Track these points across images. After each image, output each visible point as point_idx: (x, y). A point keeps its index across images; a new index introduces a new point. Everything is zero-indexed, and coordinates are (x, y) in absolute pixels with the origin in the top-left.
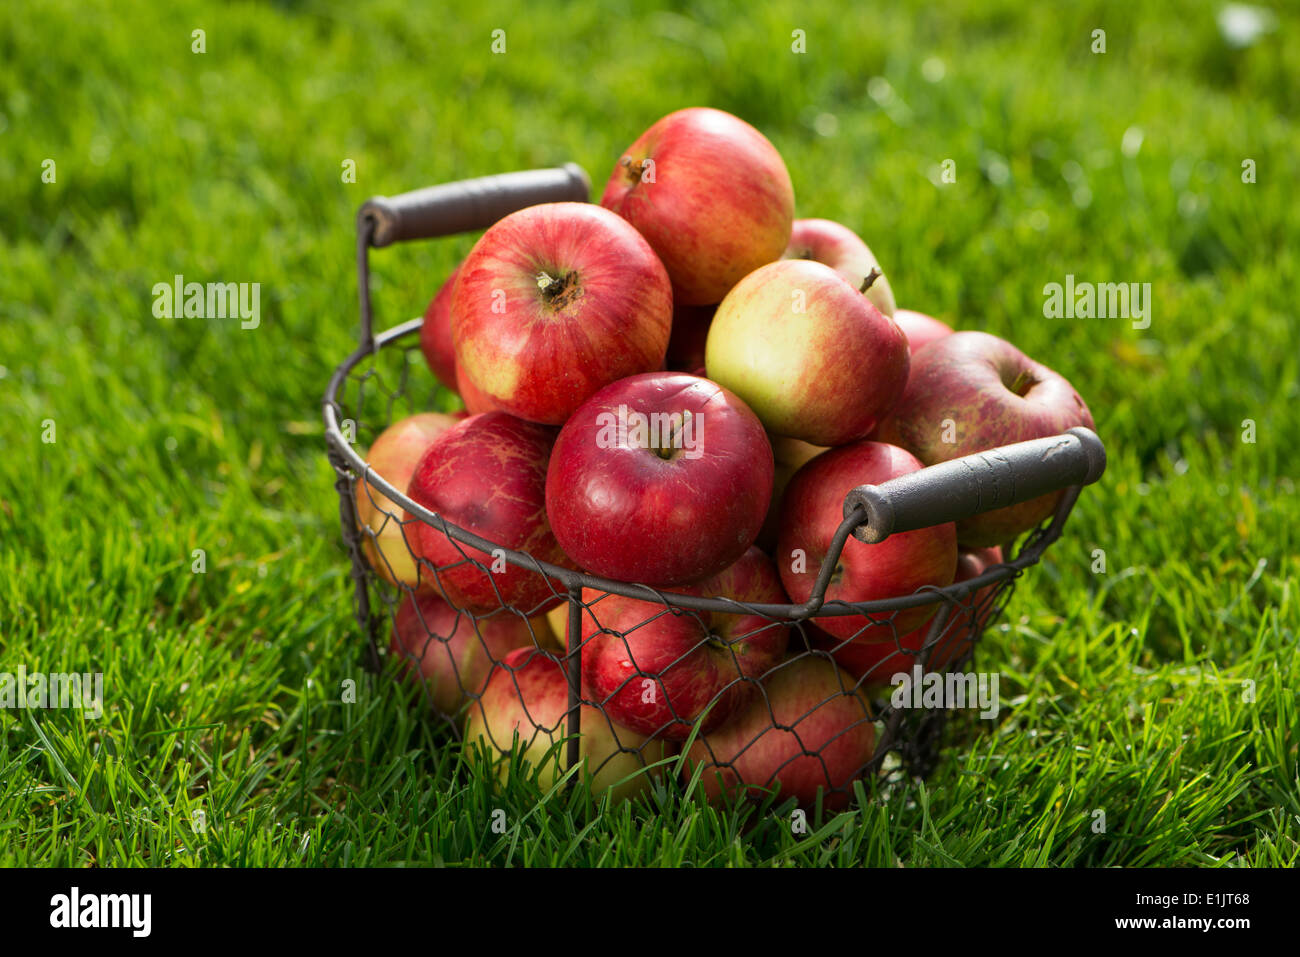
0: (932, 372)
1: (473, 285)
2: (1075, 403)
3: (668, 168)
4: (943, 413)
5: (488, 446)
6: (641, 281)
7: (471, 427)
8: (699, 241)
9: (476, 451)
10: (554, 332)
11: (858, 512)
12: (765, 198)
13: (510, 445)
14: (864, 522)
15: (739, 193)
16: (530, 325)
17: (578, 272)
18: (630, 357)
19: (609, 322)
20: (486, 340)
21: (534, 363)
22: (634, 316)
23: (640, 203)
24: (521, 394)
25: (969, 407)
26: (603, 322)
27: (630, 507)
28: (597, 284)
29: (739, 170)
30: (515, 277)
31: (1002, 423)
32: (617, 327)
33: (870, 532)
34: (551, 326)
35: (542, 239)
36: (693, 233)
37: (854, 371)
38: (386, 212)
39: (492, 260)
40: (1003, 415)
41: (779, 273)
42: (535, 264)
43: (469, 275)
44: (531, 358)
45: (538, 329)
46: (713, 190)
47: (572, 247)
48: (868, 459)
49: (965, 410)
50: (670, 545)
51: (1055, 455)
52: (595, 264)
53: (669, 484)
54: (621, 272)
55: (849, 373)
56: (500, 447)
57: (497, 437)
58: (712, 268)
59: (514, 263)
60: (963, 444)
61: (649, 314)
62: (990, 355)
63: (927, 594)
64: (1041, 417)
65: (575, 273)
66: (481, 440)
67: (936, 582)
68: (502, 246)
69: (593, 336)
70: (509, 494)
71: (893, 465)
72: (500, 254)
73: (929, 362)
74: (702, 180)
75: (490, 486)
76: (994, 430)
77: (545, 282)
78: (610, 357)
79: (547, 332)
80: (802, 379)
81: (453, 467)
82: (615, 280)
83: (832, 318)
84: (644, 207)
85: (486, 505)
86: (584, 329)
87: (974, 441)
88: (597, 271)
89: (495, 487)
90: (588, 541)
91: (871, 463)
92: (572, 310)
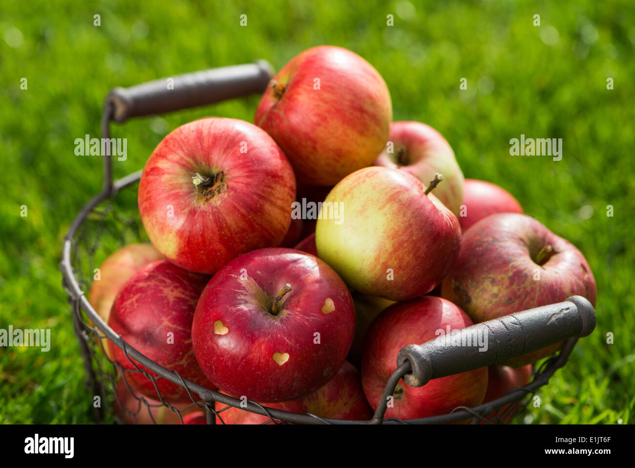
0: (479, 246)
1: (151, 178)
2: (581, 270)
3: (299, 94)
4: (484, 278)
5: (161, 288)
6: (269, 180)
7: (153, 272)
8: (318, 146)
9: (153, 291)
10: (203, 217)
11: (407, 364)
12: (366, 116)
13: (176, 287)
14: (409, 372)
15: (347, 113)
16: (187, 210)
17: (225, 172)
18: (258, 234)
19: (243, 211)
20: (156, 218)
21: (189, 237)
22: (262, 206)
23: (278, 116)
24: (181, 256)
25: (503, 275)
26: (239, 211)
27: (243, 352)
28: (236, 182)
29: (349, 97)
30: (180, 175)
31: (525, 288)
32: (249, 214)
33: (413, 380)
34: (201, 212)
35: (200, 147)
36: (314, 141)
37: (414, 255)
38: (123, 100)
39: (164, 161)
40: (526, 283)
41: (367, 179)
42: (194, 165)
43: (149, 170)
44: (187, 234)
45: (193, 213)
46: (329, 112)
47: (221, 154)
48: (425, 313)
49: (499, 277)
50: (272, 379)
51: (557, 319)
52: (236, 167)
53: (272, 337)
54: (254, 174)
55: (411, 256)
56: (169, 289)
57: (168, 281)
58: (328, 165)
59: (179, 164)
60: (496, 302)
61: (273, 204)
62: (522, 234)
63: (461, 413)
64: (554, 284)
65: (222, 172)
66: (157, 283)
67: (469, 404)
68: (172, 151)
69: (231, 220)
70: (173, 324)
71: (443, 319)
72: (170, 157)
73: (478, 238)
74: (321, 104)
75: (161, 317)
76: (518, 293)
77: (198, 180)
78: (243, 235)
79: (198, 215)
80: (377, 259)
81: (137, 301)
82: (249, 180)
83: (401, 216)
84: (281, 120)
85: (157, 331)
86: (224, 215)
87: (504, 300)
88: (237, 173)
89: (164, 318)
90: (216, 371)
91: (426, 317)
92: (217, 201)
